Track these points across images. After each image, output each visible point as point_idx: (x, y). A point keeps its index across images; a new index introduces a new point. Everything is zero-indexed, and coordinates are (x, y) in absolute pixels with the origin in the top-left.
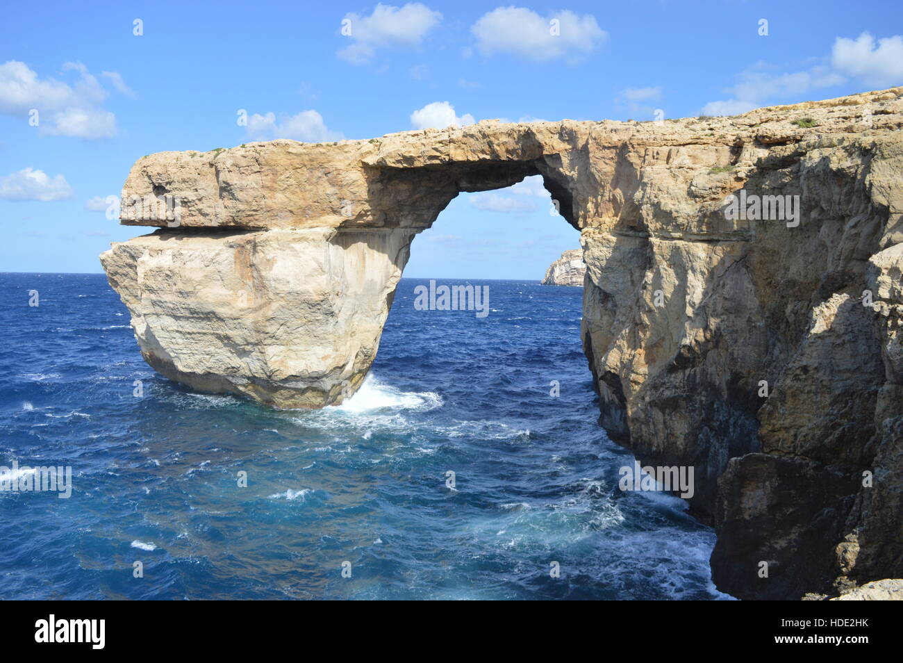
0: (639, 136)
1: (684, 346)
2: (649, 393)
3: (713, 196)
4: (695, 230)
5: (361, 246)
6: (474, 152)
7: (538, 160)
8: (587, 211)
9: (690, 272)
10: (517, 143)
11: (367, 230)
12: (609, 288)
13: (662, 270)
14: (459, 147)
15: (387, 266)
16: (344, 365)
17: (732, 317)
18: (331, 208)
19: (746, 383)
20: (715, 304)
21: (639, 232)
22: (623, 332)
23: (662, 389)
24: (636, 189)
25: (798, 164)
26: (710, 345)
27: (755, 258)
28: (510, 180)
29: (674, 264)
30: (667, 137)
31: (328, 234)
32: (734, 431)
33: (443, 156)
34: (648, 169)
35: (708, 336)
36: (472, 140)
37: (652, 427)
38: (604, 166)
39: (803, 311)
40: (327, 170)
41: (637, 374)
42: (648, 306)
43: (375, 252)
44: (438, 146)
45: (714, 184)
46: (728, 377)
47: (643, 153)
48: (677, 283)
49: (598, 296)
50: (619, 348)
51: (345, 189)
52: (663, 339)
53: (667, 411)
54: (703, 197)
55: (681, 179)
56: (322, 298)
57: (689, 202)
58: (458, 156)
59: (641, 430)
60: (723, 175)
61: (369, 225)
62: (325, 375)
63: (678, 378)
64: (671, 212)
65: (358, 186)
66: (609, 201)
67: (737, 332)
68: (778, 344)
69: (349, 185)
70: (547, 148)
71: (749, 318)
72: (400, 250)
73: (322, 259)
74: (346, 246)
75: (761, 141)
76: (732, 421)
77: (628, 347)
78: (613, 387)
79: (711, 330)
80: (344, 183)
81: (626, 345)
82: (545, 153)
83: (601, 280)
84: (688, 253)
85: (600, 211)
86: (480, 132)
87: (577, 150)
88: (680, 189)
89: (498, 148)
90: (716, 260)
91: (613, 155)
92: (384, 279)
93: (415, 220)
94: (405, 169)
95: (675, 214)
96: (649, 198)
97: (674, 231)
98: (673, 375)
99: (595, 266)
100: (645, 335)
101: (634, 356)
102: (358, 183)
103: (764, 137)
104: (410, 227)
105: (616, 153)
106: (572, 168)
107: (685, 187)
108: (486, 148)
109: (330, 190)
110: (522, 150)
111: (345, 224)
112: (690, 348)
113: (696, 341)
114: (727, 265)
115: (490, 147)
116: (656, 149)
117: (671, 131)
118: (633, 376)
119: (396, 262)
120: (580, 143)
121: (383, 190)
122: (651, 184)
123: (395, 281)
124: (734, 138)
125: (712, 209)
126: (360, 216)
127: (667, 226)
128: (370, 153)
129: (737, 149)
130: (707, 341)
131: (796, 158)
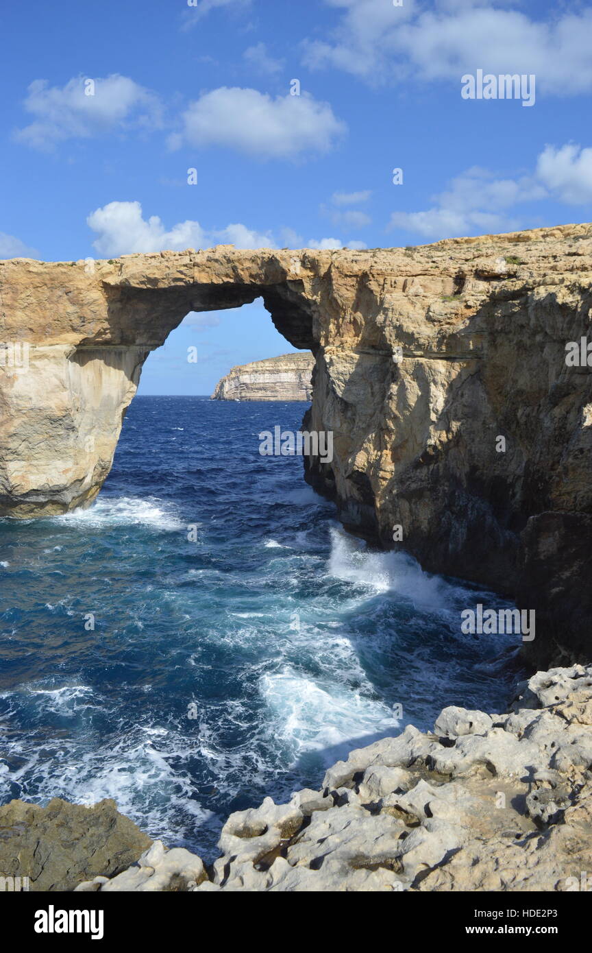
0: (377, 267)
1: (430, 446)
2: (396, 486)
3: (448, 321)
4: (435, 349)
5: (98, 363)
6: (218, 275)
7: (279, 284)
8: (328, 331)
9: (432, 384)
10: (260, 269)
11: (104, 347)
12: (350, 399)
13: (406, 383)
14: (203, 270)
15: (123, 381)
16: (84, 478)
17: (470, 420)
18: (72, 326)
19: (482, 474)
20: (456, 410)
21: (379, 350)
22: (370, 436)
23: (408, 483)
24: (378, 313)
25: (525, 298)
26: (452, 444)
27: (487, 372)
28: (241, 301)
29: (417, 378)
30: (403, 269)
31: (68, 352)
32: (471, 514)
33: (188, 279)
34: (388, 295)
35: (450, 436)
36: (216, 264)
37: (398, 515)
38: (346, 292)
39: (534, 414)
40: (68, 290)
41: (385, 471)
42: (394, 413)
43: (112, 368)
44: (183, 269)
45: (449, 311)
46: (467, 469)
47: (382, 282)
48: (420, 393)
49: (339, 407)
50: (366, 450)
51: (85, 308)
52: (407, 441)
53: (414, 500)
54: (440, 322)
55: (419, 305)
56: (64, 413)
57: (429, 325)
58: (203, 278)
59: (388, 518)
60: (455, 303)
61: (106, 343)
62: (66, 488)
63: (423, 473)
64: (413, 334)
65: (98, 305)
66: (350, 323)
67: (473, 432)
69: (89, 304)
70: (290, 274)
71: (484, 421)
72: (135, 367)
73: (63, 376)
74: (82, 363)
75: (482, 275)
76: (470, 505)
77: (374, 450)
78: (358, 484)
79: (453, 432)
80: (85, 302)
81: (372, 448)
82: (288, 278)
83: (345, 392)
84: (430, 368)
85: (341, 332)
86: (225, 257)
87: (319, 277)
88: (419, 314)
89: (242, 273)
90: (454, 374)
91: (354, 283)
92: (120, 394)
93: (151, 338)
94: (148, 289)
95: (416, 336)
96: (391, 321)
97: (416, 350)
98: (419, 471)
99: (339, 380)
100: (390, 438)
101: (381, 456)
102: (98, 302)
103: (483, 271)
104: (145, 345)
105: (357, 281)
106: (315, 293)
107: (423, 313)
108: (230, 272)
109: (71, 309)
110: (265, 275)
111: (84, 342)
112: (435, 447)
113: (440, 441)
114: (464, 377)
115: (234, 271)
116: (394, 279)
117: (404, 263)
118: (381, 473)
119: (131, 379)
120: (323, 271)
121: (122, 309)
122: (393, 309)
123: (131, 396)
124: (457, 270)
125: (451, 331)
126: (99, 334)
127: (410, 345)
128: (111, 273)
129: (460, 280)
130: (449, 441)
131: (523, 292)
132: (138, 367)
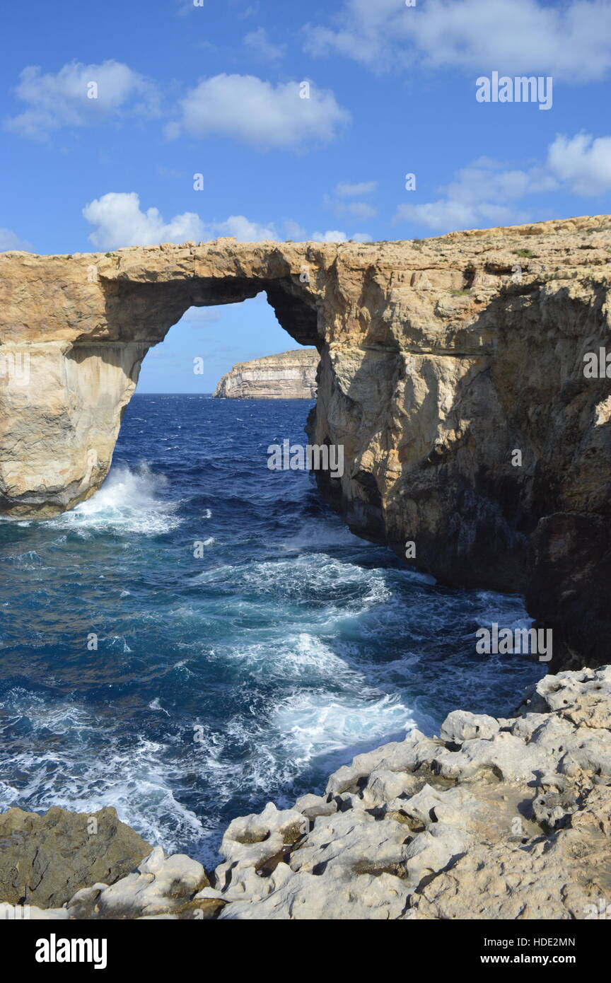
0: (384, 260)
1: (438, 445)
2: (403, 487)
3: (457, 316)
4: (444, 346)
5: (96, 360)
6: (220, 269)
7: (282, 278)
8: (334, 327)
9: (440, 381)
10: (263, 262)
11: (101, 344)
12: (356, 397)
13: (414, 381)
14: (204, 264)
15: (122, 380)
16: (81, 479)
17: (480, 419)
18: (68, 322)
20: (465, 408)
21: (386, 346)
22: (377, 436)
23: (416, 483)
24: (384, 308)
25: (536, 292)
26: (461, 443)
27: (498, 369)
28: (243, 295)
29: (425, 375)
30: (411, 262)
31: (64, 348)
32: (481, 515)
33: (188, 273)
34: (395, 290)
35: (459, 435)
36: (218, 258)
37: (405, 516)
38: (351, 286)
39: (545, 413)
40: (64, 284)
41: (392, 471)
42: (401, 412)
43: (110, 366)
44: (183, 262)
45: (458, 306)
46: (476, 469)
47: (389, 276)
48: (428, 391)
49: (345, 405)
50: (373, 450)
51: (82, 303)
52: (414, 440)
53: (421, 501)
54: (449, 317)
55: (427, 300)
56: (61, 412)
57: (437, 321)
58: (204, 272)
59: (395, 519)
60: (465, 298)
61: (104, 339)
62: (63, 489)
63: (431, 473)
64: (421, 330)
65: (95, 300)
66: (356, 318)
67: (483, 431)
68: (518, 441)
69: (86, 299)
70: (294, 267)
71: (494, 419)
72: (134, 364)
73: (60, 373)
74: (79, 360)
75: (492, 269)
76: (479, 507)
77: (381, 450)
78: (364, 484)
79: (462, 431)
80: (82, 297)
81: (379, 447)
82: (292, 272)
83: (350, 390)
84: (439, 365)
85: (347, 327)
86: (226, 250)
87: (324, 271)
88: (427, 309)
89: (244, 267)
90: (463, 372)
91: (360, 277)
92: (119, 392)
93: (150, 334)
94: (147, 283)
95: (424, 332)
96: (398, 317)
97: (424, 346)
98: (426, 471)
99: (345, 377)
100: (397, 437)
101: (388, 456)
102: (96, 298)
103: (493, 265)
104: (145, 341)
105: (363, 275)
106: (320, 287)
107: (432, 308)
108: (232, 265)
109: (67, 304)
110: (269, 269)
111: (81, 338)
112: (443, 447)
113: (449, 440)
114: (473, 375)
115: (236, 265)
116: (401, 272)
117: (411, 256)
118: (388, 474)
119: (130, 376)
120: (328, 264)
121: (120, 304)
122: (400, 304)
123: (129, 394)
124: (466, 264)
125: (460, 327)
126: (97, 330)
127: (417, 341)
128: (108, 267)
129: (469, 274)
130: (458, 440)
131: (535, 287)
132: (137, 365)
